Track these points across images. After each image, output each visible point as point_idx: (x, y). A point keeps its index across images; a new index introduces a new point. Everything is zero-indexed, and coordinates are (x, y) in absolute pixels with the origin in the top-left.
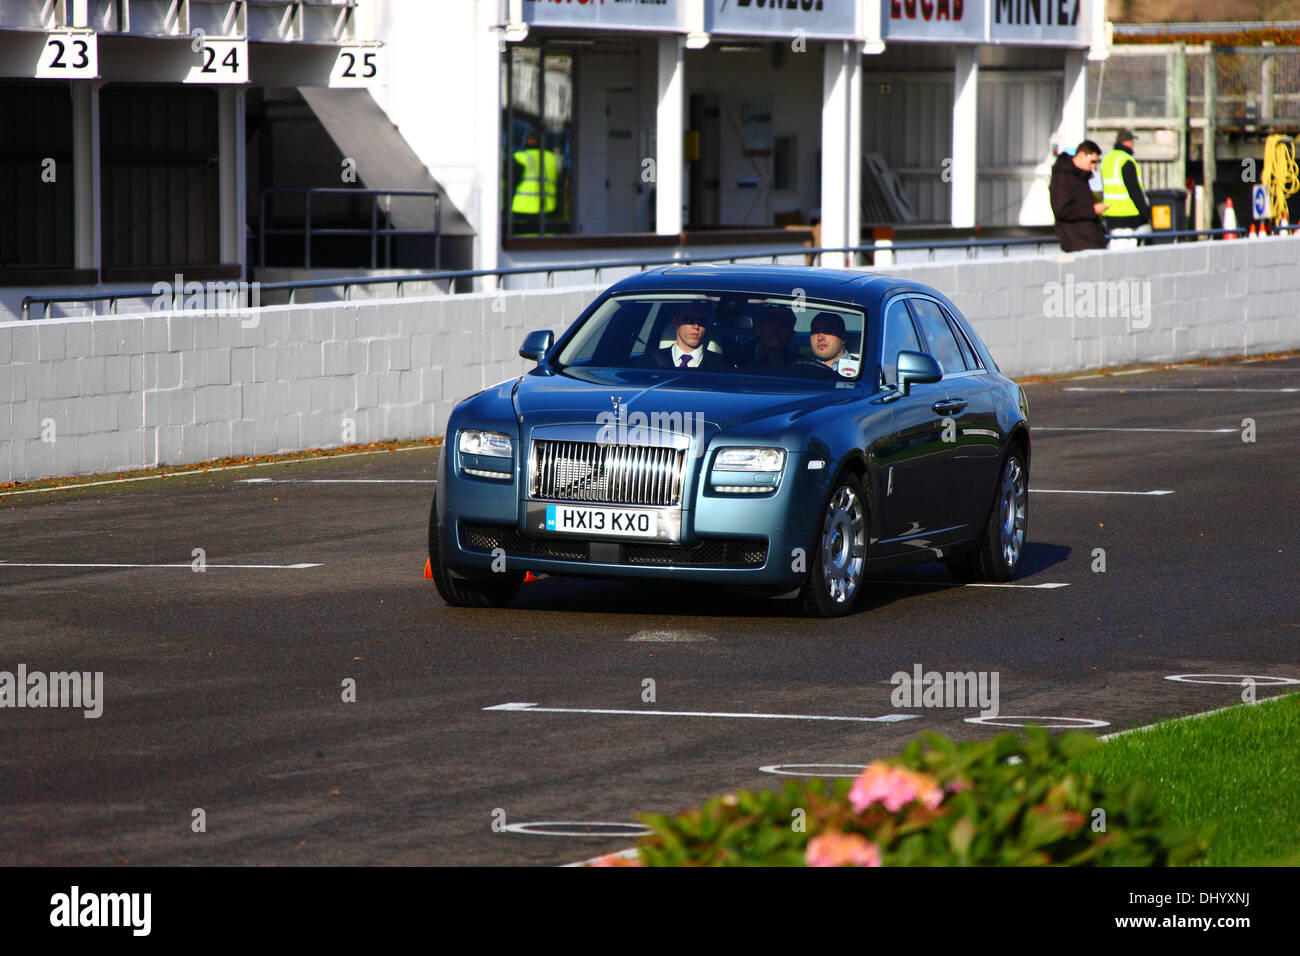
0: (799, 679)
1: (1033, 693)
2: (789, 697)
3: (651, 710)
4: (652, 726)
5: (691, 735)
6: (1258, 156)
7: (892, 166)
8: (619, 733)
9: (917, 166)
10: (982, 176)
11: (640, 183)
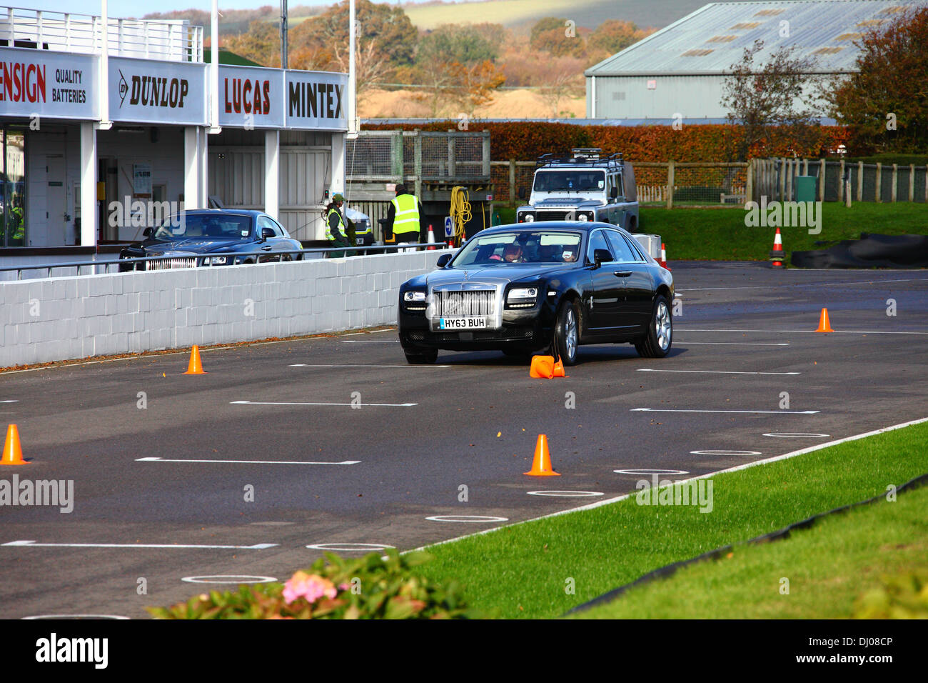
0: (201, 523)
5: (136, 558)
6: (447, 199)
7: (227, 203)
8: (90, 559)
9: (242, 204)
10: (282, 210)
11: (68, 214)
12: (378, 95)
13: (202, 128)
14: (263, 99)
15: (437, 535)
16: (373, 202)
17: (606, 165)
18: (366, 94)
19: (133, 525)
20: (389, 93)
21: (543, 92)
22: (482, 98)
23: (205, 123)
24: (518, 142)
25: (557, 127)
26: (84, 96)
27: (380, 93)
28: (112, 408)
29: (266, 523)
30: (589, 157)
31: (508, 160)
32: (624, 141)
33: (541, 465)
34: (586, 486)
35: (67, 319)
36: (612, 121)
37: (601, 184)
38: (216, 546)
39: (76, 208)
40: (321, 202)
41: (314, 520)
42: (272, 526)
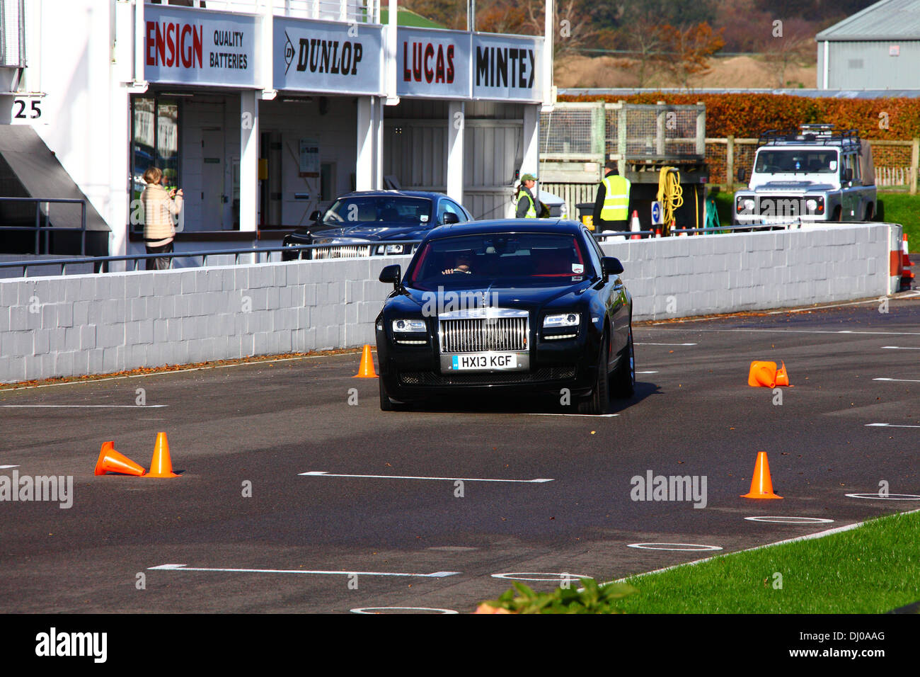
0: (372, 546)
1: (537, 557)
2: (365, 560)
3: (269, 569)
4: (270, 580)
5: (299, 586)
6: (654, 182)
7: (403, 185)
8: (248, 585)
9: (421, 185)
10: (466, 193)
11: (226, 195)
12: (578, 62)
13: (377, 98)
14: (447, 66)
15: (640, 565)
16: (570, 184)
17: (839, 143)
18: (564, 61)
19: (295, 548)
20: (590, 60)
21: (768, 59)
22: (697, 66)
23: (381, 93)
24: (738, 116)
25: (783, 100)
26: (245, 62)
27: (579, 59)
28: (272, 415)
29: (446, 548)
30: (820, 134)
31: (725, 137)
32: (861, 115)
33: (761, 486)
34: (815, 511)
35: (223, 314)
36: (848, 92)
37: (833, 165)
38: (388, 574)
39: (235, 188)
40: (511, 184)
41: (500, 545)
42: (453, 551)
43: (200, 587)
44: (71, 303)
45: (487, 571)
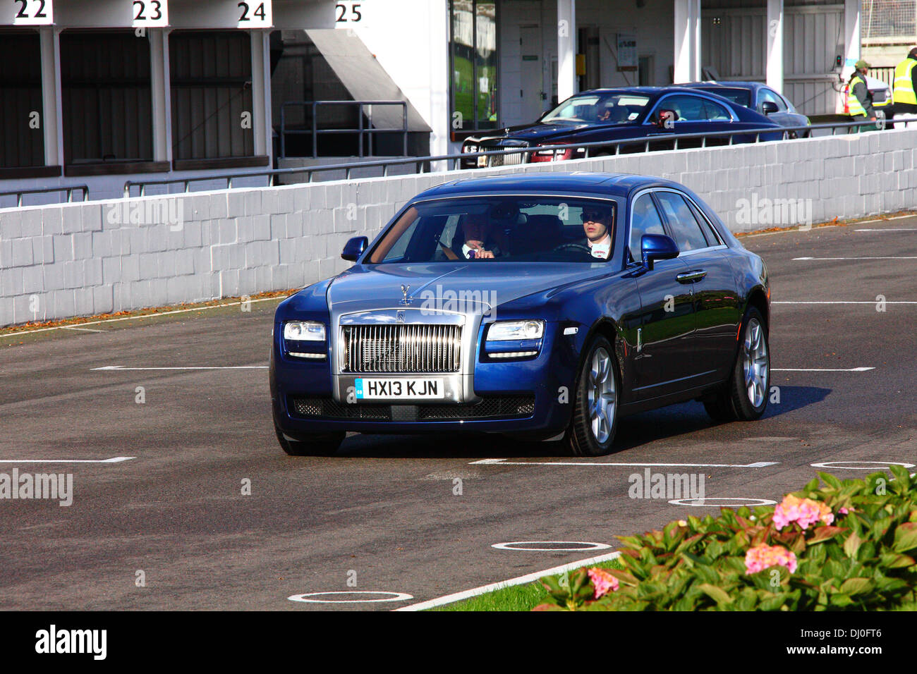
1: (857, 445)
4: (589, 473)
7: (723, 75)
8: (567, 479)
9: (740, 75)
10: (787, 81)
11: (545, 92)
29: (764, 439)
38: (706, 465)
39: (553, 85)
40: (833, 70)
41: (820, 435)
42: (771, 442)
43: (520, 481)
44: (392, 203)
45: (807, 461)
